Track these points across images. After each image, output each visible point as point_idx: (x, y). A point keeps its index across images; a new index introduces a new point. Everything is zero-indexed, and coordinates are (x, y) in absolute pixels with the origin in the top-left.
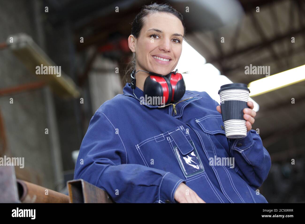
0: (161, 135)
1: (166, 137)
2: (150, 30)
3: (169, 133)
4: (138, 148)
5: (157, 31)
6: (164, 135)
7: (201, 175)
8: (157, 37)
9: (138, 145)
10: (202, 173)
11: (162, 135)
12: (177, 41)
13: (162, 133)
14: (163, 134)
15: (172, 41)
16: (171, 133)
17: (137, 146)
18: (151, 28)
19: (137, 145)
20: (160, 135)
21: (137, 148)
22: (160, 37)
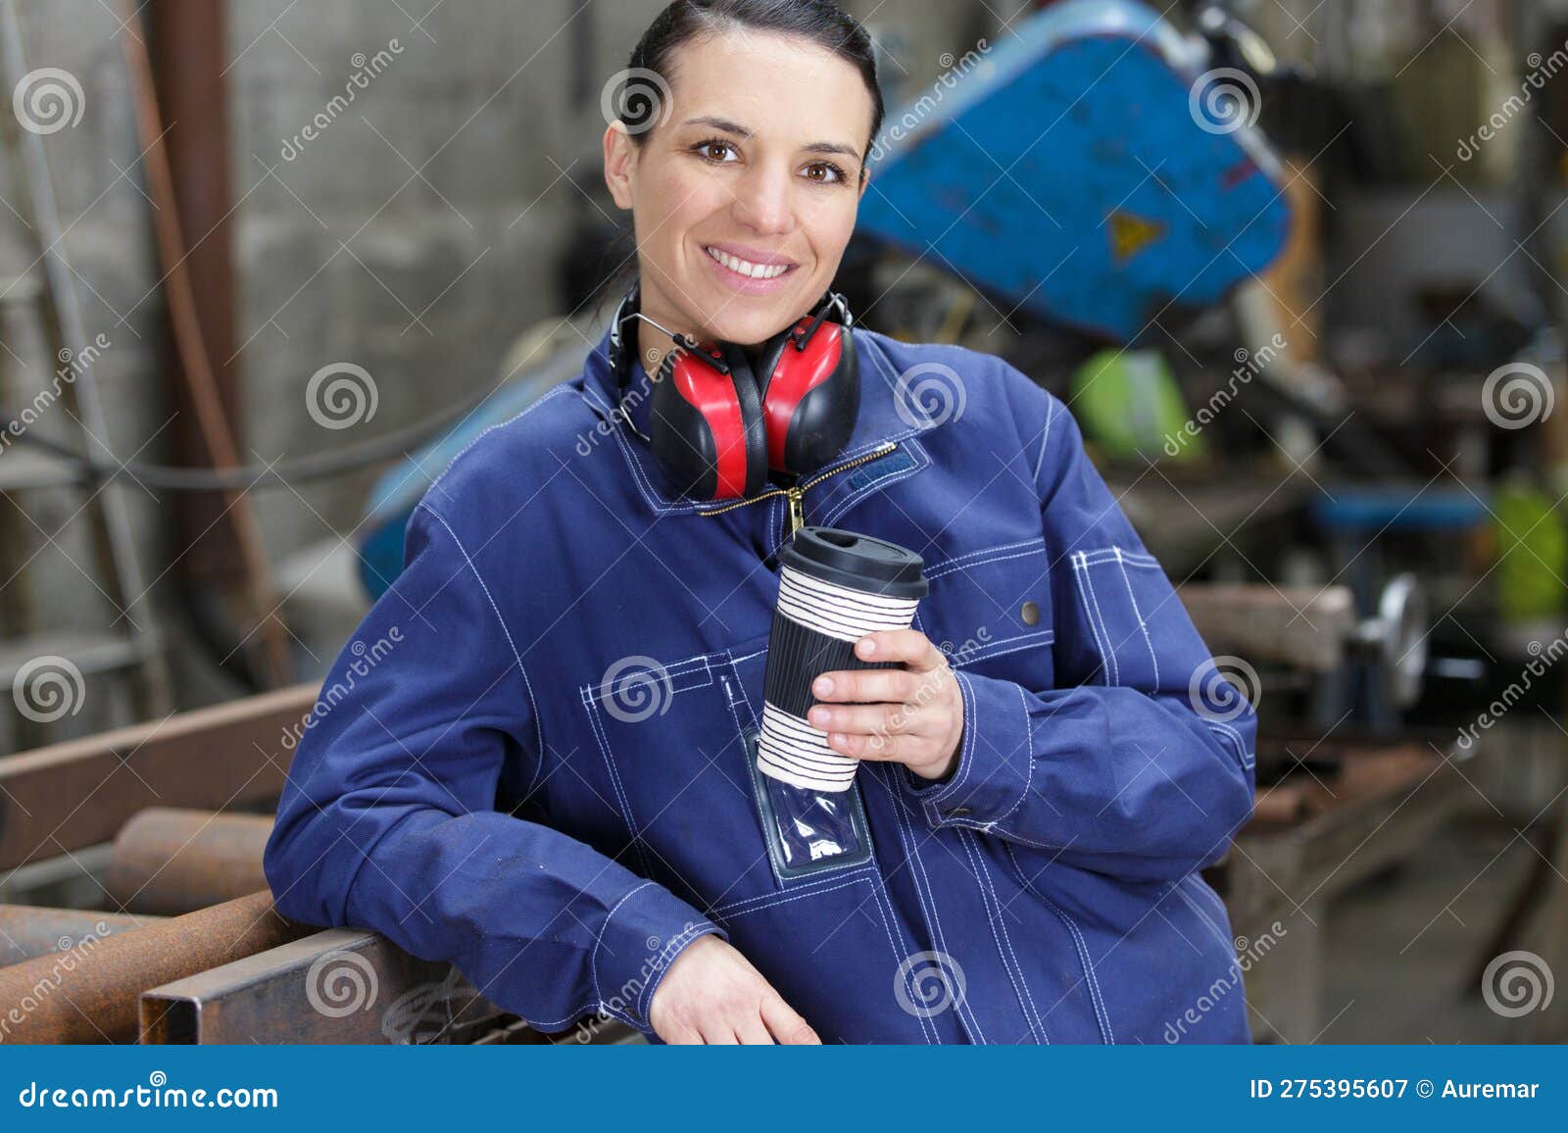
0: (697, 659)
1: (716, 673)
2: (693, 122)
3: (733, 659)
4: (589, 704)
5: (727, 127)
6: (710, 662)
7: (853, 878)
8: (730, 155)
9: (589, 689)
10: (857, 868)
11: (702, 663)
12: (830, 175)
13: (707, 650)
14: (705, 658)
15: (805, 172)
16: (742, 659)
17: (587, 693)
18: (698, 115)
19: (585, 688)
20: (693, 660)
21: (584, 702)
22: (742, 159)
